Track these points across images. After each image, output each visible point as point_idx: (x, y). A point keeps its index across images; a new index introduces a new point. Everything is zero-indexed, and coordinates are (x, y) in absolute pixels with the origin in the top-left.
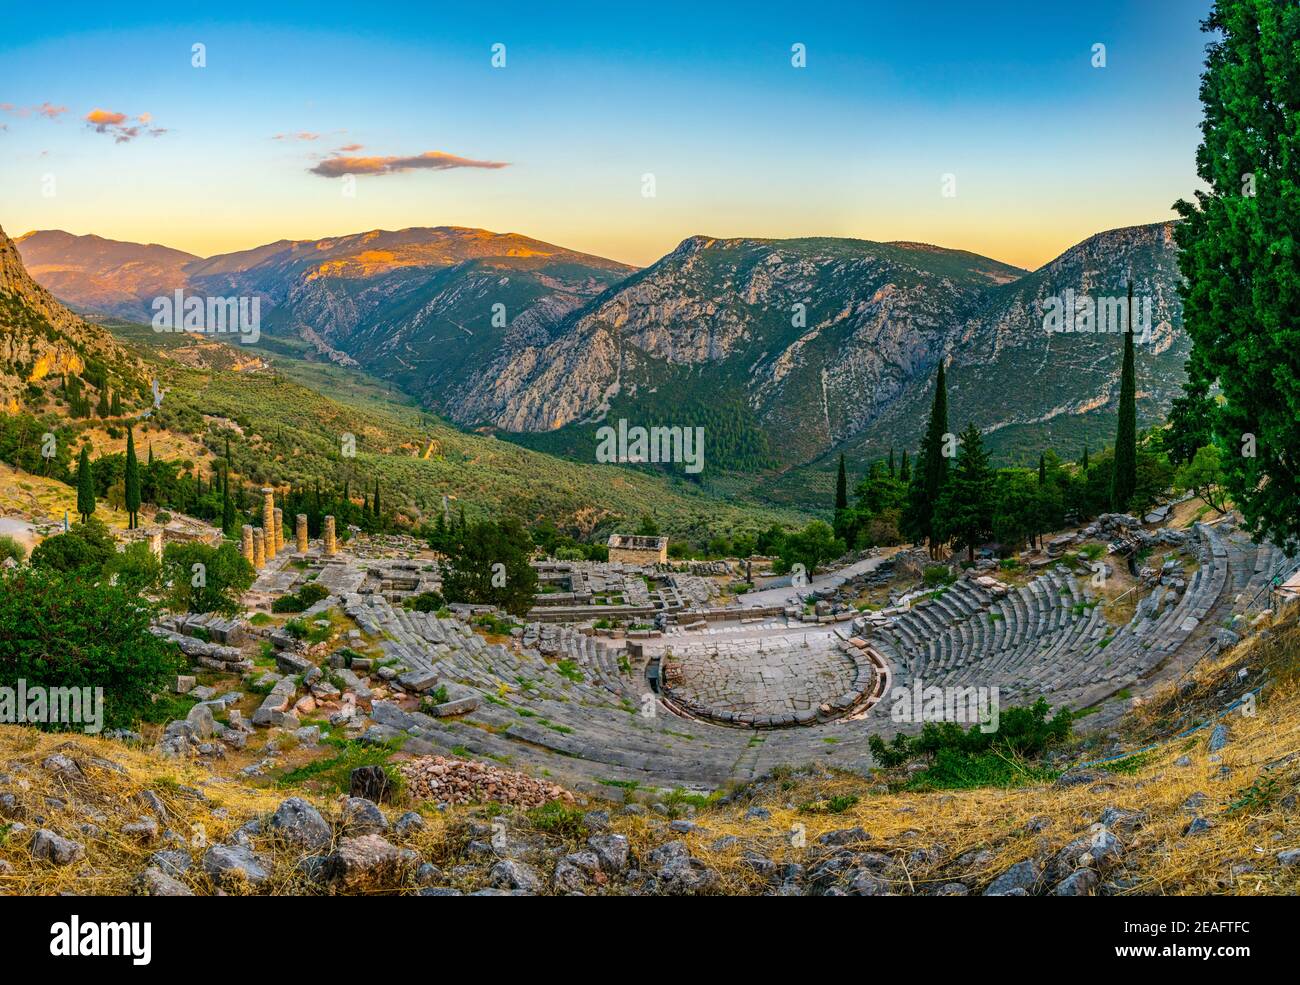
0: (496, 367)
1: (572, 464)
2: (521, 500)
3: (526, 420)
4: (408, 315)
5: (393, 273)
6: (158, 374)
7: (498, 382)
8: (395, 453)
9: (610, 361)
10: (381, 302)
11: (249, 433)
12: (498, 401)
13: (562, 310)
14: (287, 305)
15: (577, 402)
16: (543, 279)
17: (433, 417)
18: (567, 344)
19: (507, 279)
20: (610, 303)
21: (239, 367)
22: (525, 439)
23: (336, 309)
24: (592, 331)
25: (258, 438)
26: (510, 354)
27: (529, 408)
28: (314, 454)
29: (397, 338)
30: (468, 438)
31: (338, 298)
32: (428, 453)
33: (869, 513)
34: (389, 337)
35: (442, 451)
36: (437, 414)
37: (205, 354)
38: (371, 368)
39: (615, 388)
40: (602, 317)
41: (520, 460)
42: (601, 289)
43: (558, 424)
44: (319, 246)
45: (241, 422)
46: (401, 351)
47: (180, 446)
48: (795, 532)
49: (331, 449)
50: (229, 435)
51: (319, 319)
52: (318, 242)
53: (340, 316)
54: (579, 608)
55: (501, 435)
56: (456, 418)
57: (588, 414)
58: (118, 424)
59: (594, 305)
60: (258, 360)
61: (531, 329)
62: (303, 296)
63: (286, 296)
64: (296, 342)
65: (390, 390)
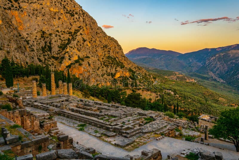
10: (235, 65)
11: (175, 94)
14: (205, 66)
21: (187, 81)
23: (220, 67)
25: (178, 96)
31: (221, 64)
37: (178, 77)
38: (229, 83)
44: (217, 49)
47: (151, 95)
50: (169, 94)
51: (215, 70)
58: (135, 89)
60: (193, 80)
62: (210, 63)
63: (205, 63)
64: (207, 76)
65: (235, 90)
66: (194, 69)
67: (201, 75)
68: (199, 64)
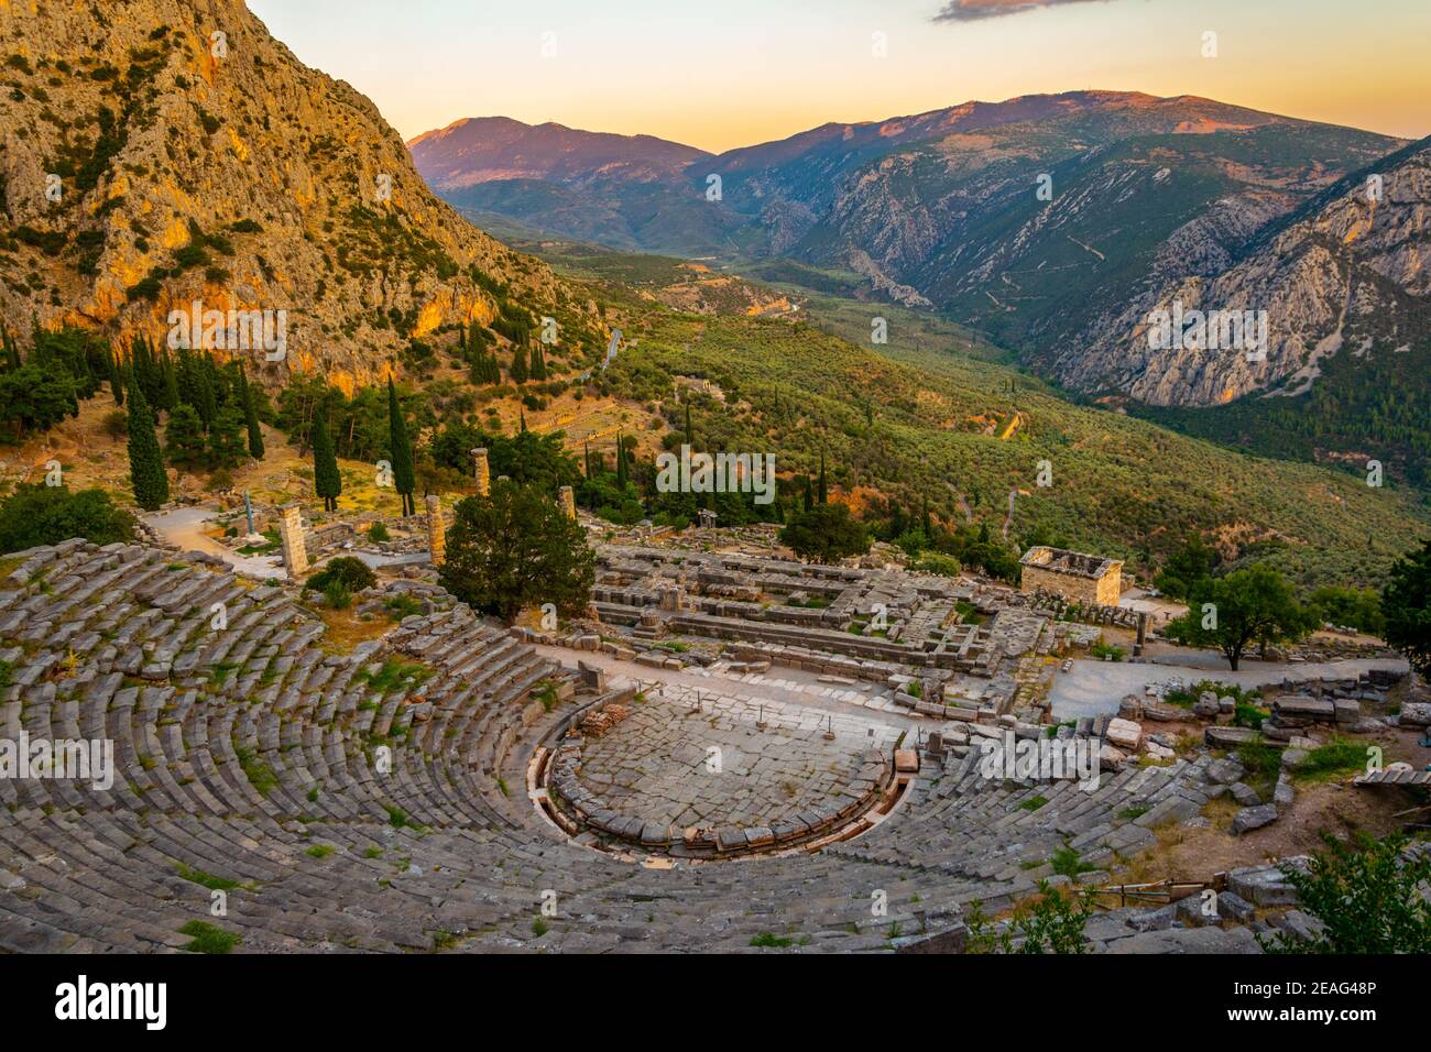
0: (1136, 307)
1: (1240, 456)
2: (1132, 504)
3: (1175, 387)
4: (1009, 229)
5: (989, 168)
6: (630, 322)
7: (1137, 330)
8: (959, 428)
9: (1328, 299)
10: (969, 212)
11: (732, 399)
12: (1134, 359)
13: (1255, 218)
14: (833, 220)
15: (1264, 363)
16: (1230, 168)
17: (1034, 380)
18: (1254, 271)
19: (1167, 171)
20: (1339, 203)
21: (755, 311)
22: (1174, 417)
23: (902, 225)
24: (1302, 250)
25: (746, 405)
26: (1160, 287)
27: (1183, 370)
28: (826, 427)
29: (989, 265)
30: (1076, 412)
31: (907, 207)
32: (1010, 430)
34: (977, 264)
35: (1030, 428)
36: (1041, 375)
37: (708, 294)
38: (948, 308)
39: (1332, 343)
40: (1319, 227)
41: (1152, 446)
42: (1330, 180)
43: (1228, 395)
44: (883, 131)
45: (724, 384)
46: (994, 282)
47: (624, 417)
49: (859, 421)
50: (704, 402)
51: (879, 240)
52: (882, 124)
53: (908, 235)
55: (1137, 409)
56: (1068, 382)
57: (1279, 383)
58: (539, 390)
59: (1309, 208)
60: (784, 301)
61: (1199, 250)
62: (856, 206)
63: (831, 207)
64: (843, 274)
65: (974, 340)
66: (779, 240)
67: (814, 269)
68: (802, 210)
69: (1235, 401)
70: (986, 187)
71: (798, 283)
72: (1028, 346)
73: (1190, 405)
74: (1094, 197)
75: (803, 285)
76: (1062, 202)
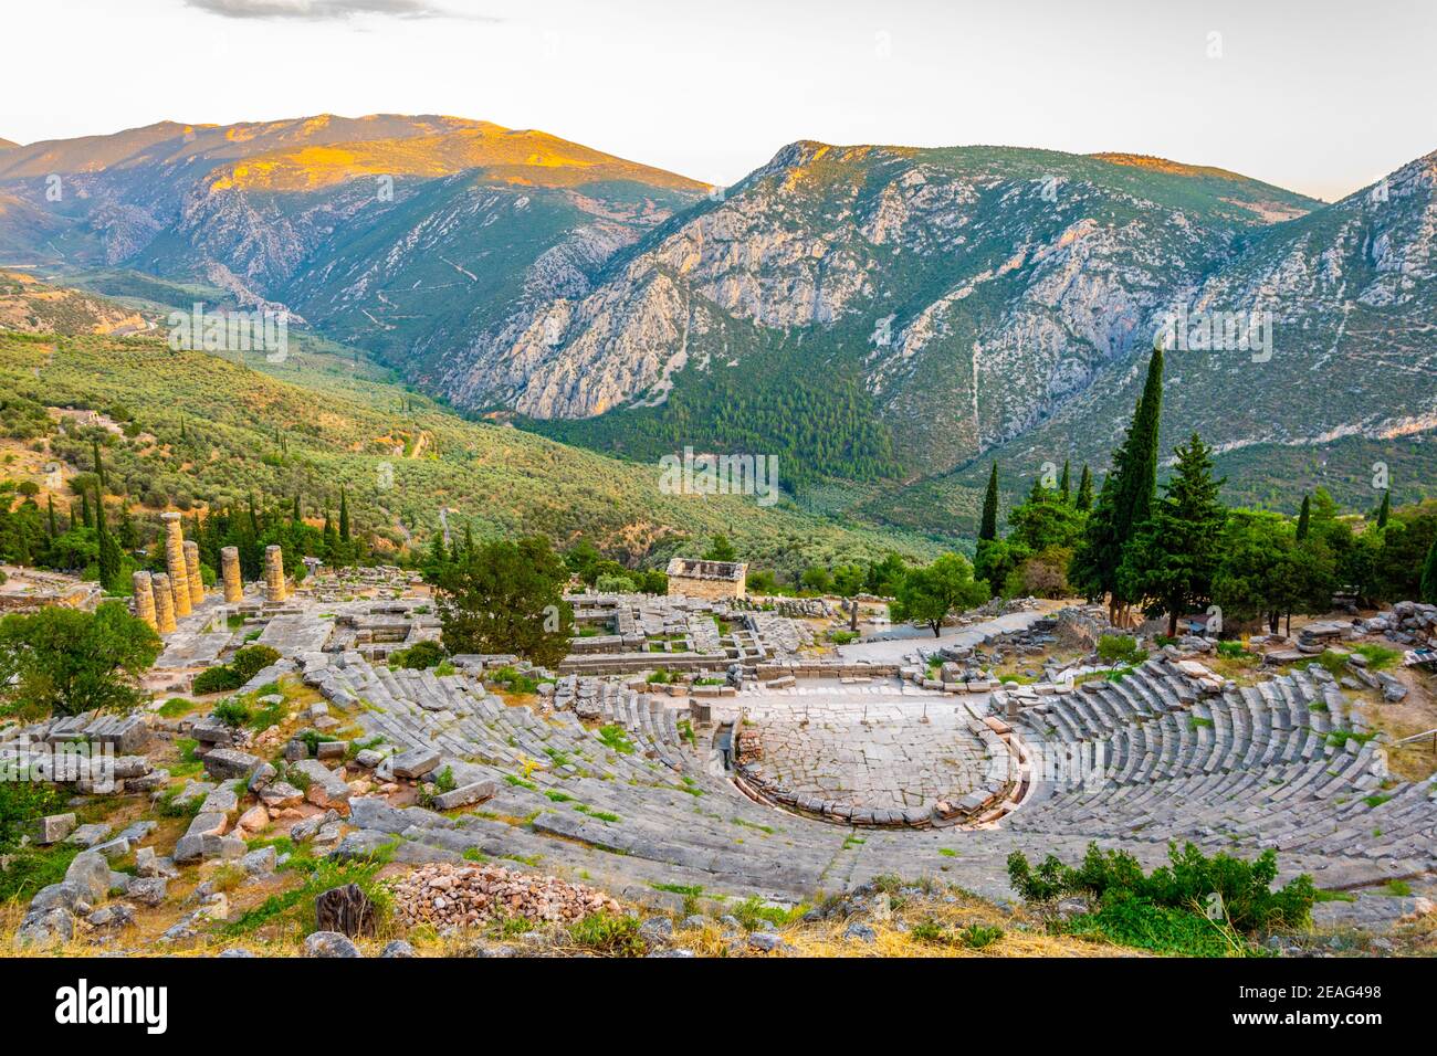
0: (513, 326)
1: (620, 462)
2: (550, 513)
3: (555, 402)
4: (380, 248)
5: (352, 184)
7: (516, 348)
8: (368, 451)
9: (674, 321)
10: (336, 228)
11: (133, 431)
12: (517, 376)
13: (607, 247)
14: (182, 229)
15: (627, 377)
16: (579, 200)
17: (423, 399)
18: (613, 296)
19: (527, 200)
20: (675, 238)
21: (105, 328)
22: (556, 429)
23: (264, 237)
24: (649, 277)
25: (149, 438)
26: (532, 309)
27: (561, 385)
28: (243, 458)
29: (363, 283)
30: (474, 428)
31: (267, 220)
32: (417, 449)
33: (1027, 550)
34: (351, 282)
35: (437, 446)
36: (429, 393)
37: (40, 308)
38: (324, 327)
39: (679, 359)
40: (662, 258)
41: (547, 457)
42: (663, 217)
43: (600, 408)
44: (230, 136)
45: (116, 415)
46: (370, 301)
47: (9, 459)
48: (919, 567)
49: (271, 449)
50: (99, 437)
52: (227, 128)
53: (271, 249)
54: (627, 656)
55: (521, 422)
56: (456, 399)
57: (641, 395)
59: (652, 240)
60: (137, 317)
61: (563, 274)
62: (208, 216)
63: (178, 214)
64: (202, 289)
65: (356, 360)
66: (116, 249)
67: (165, 282)
68: (143, 216)
69: (608, 413)
70: (352, 203)
71: (149, 298)
72: (412, 364)
73: (569, 417)
74: (460, 220)
75: (154, 300)
76: (432, 223)
